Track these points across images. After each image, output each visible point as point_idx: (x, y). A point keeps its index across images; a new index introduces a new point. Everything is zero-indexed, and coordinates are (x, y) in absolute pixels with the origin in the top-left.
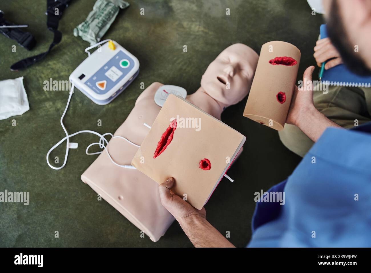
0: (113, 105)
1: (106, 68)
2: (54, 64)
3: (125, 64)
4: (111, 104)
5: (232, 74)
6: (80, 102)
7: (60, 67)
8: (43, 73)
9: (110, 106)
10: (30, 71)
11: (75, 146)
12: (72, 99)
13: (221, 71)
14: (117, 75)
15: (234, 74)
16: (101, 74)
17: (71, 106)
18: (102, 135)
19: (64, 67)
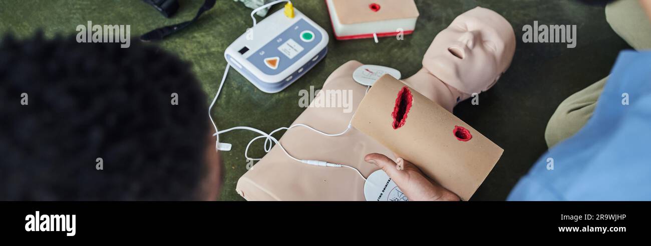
0: (287, 95)
1: (280, 40)
2: (202, 36)
3: (307, 36)
4: (283, 93)
5: (470, 44)
6: (238, 89)
7: (210, 41)
8: (185, 47)
9: (282, 95)
10: (167, 44)
11: (226, 147)
12: (226, 84)
13: (455, 42)
14: (296, 50)
15: (474, 45)
16: (272, 48)
17: (224, 92)
18: (268, 134)
19: (217, 40)
